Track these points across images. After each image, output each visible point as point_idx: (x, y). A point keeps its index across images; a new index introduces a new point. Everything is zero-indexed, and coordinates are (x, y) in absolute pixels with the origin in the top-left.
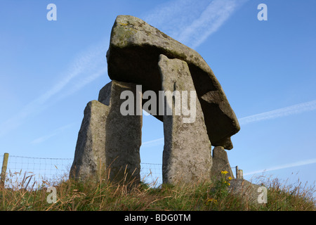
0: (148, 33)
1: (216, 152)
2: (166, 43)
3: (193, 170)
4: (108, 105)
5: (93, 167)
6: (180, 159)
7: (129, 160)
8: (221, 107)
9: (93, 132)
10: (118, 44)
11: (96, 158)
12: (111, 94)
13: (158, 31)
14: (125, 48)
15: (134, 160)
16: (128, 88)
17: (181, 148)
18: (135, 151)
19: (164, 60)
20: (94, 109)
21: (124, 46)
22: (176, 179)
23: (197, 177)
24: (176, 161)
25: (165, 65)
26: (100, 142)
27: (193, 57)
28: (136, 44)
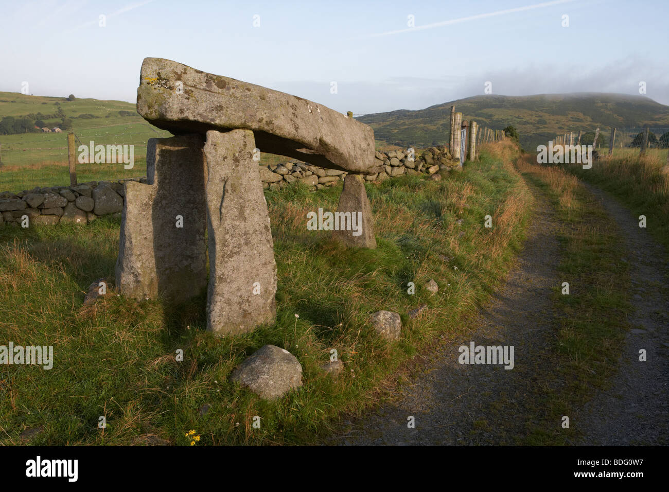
2: (217, 108)
3: (245, 306)
4: (152, 184)
5: (136, 276)
6: (226, 296)
7: (188, 253)
9: (131, 231)
10: (146, 114)
11: (139, 264)
12: (156, 165)
13: (209, 79)
16: (182, 148)
17: (228, 281)
18: (198, 238)
19: (212, 141)
20: (131, 197)
21: (155, 118)
22: (220, 323)
23: (250, 314)
24: (221, 300)
25: (214, 151)
26: (144, 242)
27: (264, 121)
28: (170, 119)
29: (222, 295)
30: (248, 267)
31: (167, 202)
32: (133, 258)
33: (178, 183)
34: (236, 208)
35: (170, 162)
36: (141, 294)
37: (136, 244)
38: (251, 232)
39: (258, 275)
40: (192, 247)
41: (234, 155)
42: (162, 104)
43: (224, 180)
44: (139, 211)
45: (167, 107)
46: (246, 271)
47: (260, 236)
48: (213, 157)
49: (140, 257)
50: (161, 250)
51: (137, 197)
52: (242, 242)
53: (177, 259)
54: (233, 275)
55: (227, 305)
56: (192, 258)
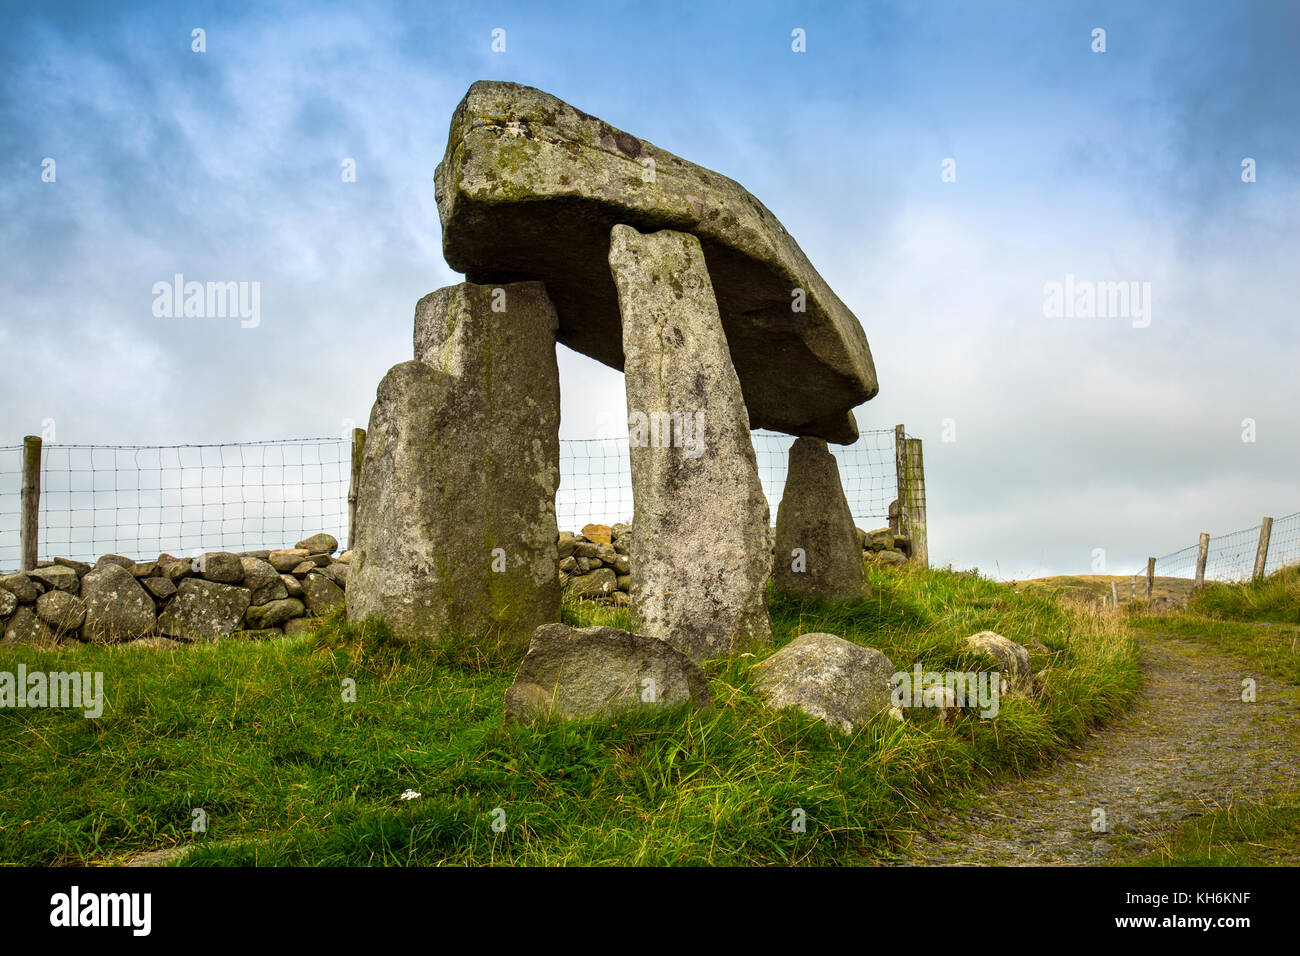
0: (572, 147)
2: (632, 181)
3: (716, 590)
5: (421, 573)
6: (677, 564)
7: (525, 538)
10: (482, 191)
12: (460, 332)
13: (605, 131)
14: (508, 207)
15: (538, 537)
18: (543, 506)
21: (501, 199)
22: (668, 623)
25: (632, 263)
27: (720, 218)
28: (540, 196)
29: (669, 560)
32: (417, 532)
37: (425, 499)
38: (718, 431)
39: (736, 525)
40: (532, 524)
41: (672, 277)
42: (521, 168)
43: (658, 321)
44: (430, 427)
45: (532, 172)
46: (714, 513)
48: (633, 275)
49: (432, 530)
51: (427, 395)
54: (690, 518)
55: (680, 583)
56: (531, 551)
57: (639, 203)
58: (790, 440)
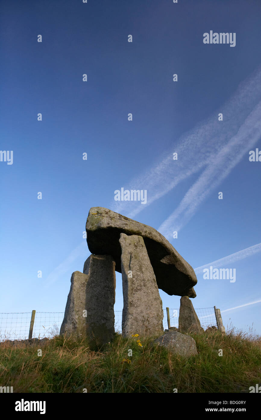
0: (112, 218)
1: (183, 301)
2: (125, 224)
3: (146, 323)
4: (87, 274)
5: (74, 324)
6: (134, 315)
7: (105, 316)
8: (177, 266)
9: (75, 296)
10: (90, 228)
11: (77, 317)
12: (90, 265)
13: (120, 216)
14: (96, 231)
15: (109, 316)
16: (103, 259)
17: (136, 306)
18: (110, 308)
19: (123, 237)
20: (76, 278)
21: (94, 230)
22: (131, 333)
23: (150, 329)
24: (131, 318)
25: (124, 241)
26: (81, 304)
27: (147, 232)
28: (102, 228)
29: (132, 314)
30: (146, 300)
31: (94, 285)
32: (74, 313)
33: (101, 276)
34: (138, 265)
35: (97, 265)
36: (76, 336)
37: (77, 304)
38: (146, 280)
39: (152, 305)
40: (107, 312)
41: (134, 244)
42: (99, 222)
43: (130, 253)
44: (80, 286)
45: (101, 223)
46: (145, 302)
47: (151, 283)
48: (124, 243)
49: (78, 313)
50: (90, 311)
51: (80, 279)
52: (142, 284)
53: (98, 318)
54: (138, 303)
55: (135, 321)
56: (107, 319)
57: (126, 228)
58: (180, 297)
